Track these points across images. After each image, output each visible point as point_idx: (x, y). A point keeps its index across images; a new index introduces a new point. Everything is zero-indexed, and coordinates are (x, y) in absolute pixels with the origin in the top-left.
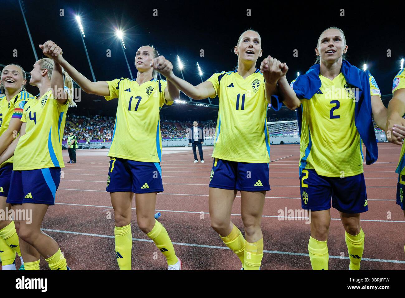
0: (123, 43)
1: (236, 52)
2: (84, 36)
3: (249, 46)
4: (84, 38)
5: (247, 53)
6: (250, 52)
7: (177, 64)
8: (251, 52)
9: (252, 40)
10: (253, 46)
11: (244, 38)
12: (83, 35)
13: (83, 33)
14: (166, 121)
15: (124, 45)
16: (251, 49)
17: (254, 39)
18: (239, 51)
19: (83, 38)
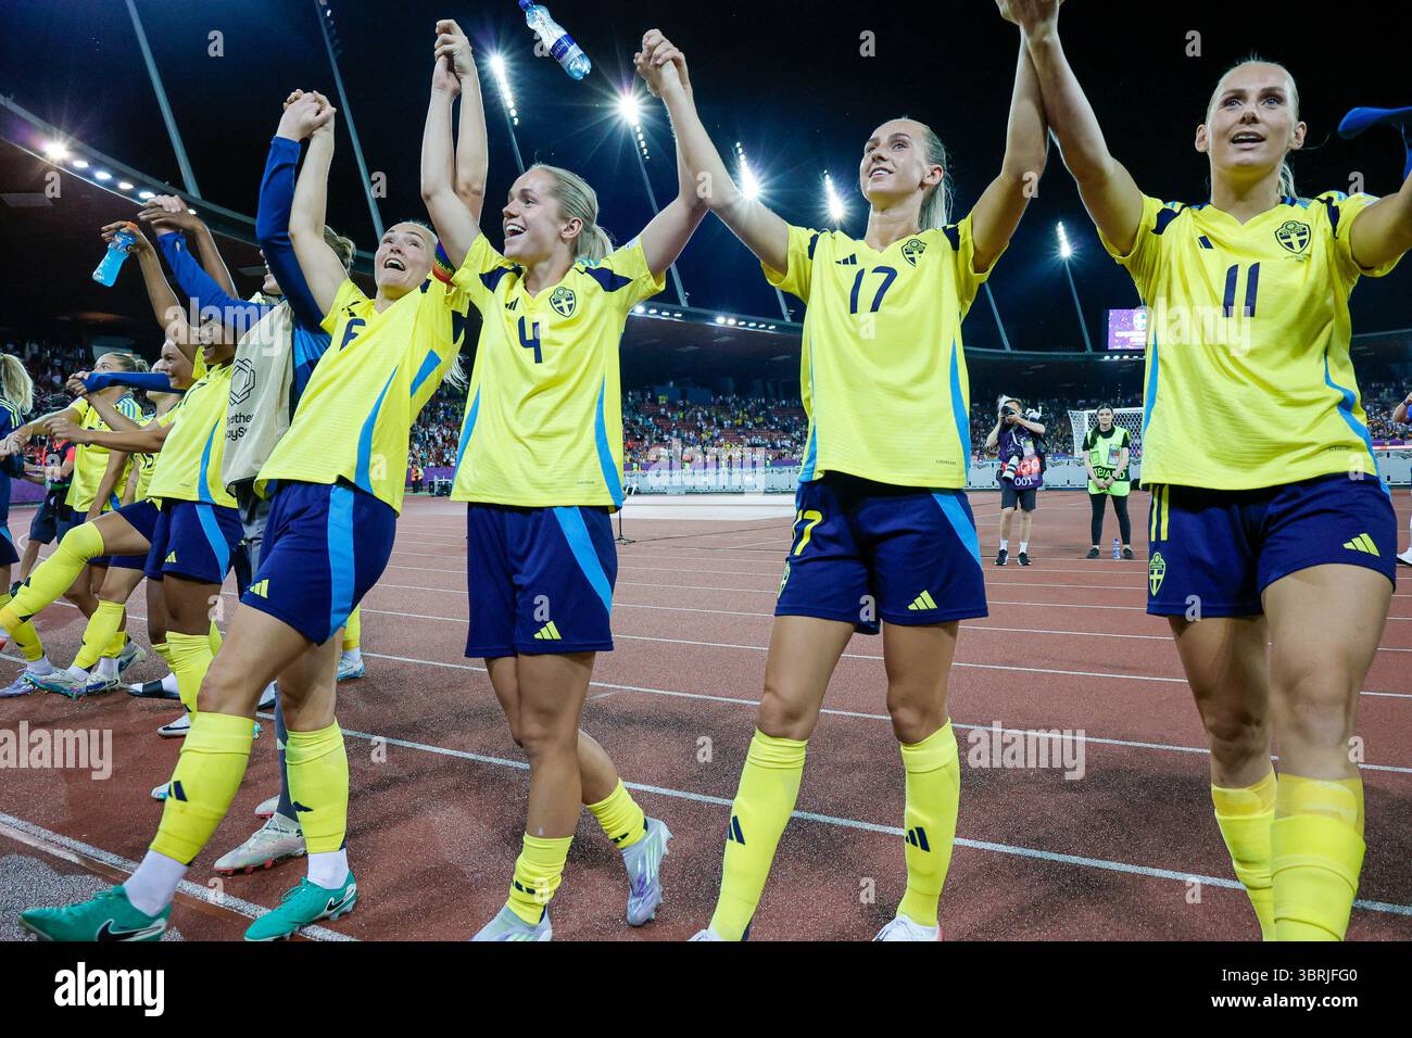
0: (641, 137)
1: (1200, 147)
2: (516, 121)
3: (1241, 117)
4: (516, 129)
5: (1234, 141)
6: (1244, 137)
7: (822, 203)
8: (1251, 137)
9: (1253, 97)
10: (1258, 116)
11: (1226, 93)
12: (512, 119)
13: (513, 113)
14: (784, 402)
15: (643, 144)
16: (1248, 129)
17: (1264, 90)
18: (1210, 138)
19: (511, 130)
